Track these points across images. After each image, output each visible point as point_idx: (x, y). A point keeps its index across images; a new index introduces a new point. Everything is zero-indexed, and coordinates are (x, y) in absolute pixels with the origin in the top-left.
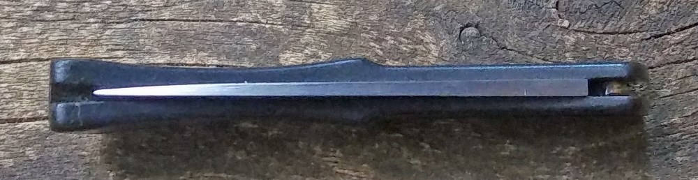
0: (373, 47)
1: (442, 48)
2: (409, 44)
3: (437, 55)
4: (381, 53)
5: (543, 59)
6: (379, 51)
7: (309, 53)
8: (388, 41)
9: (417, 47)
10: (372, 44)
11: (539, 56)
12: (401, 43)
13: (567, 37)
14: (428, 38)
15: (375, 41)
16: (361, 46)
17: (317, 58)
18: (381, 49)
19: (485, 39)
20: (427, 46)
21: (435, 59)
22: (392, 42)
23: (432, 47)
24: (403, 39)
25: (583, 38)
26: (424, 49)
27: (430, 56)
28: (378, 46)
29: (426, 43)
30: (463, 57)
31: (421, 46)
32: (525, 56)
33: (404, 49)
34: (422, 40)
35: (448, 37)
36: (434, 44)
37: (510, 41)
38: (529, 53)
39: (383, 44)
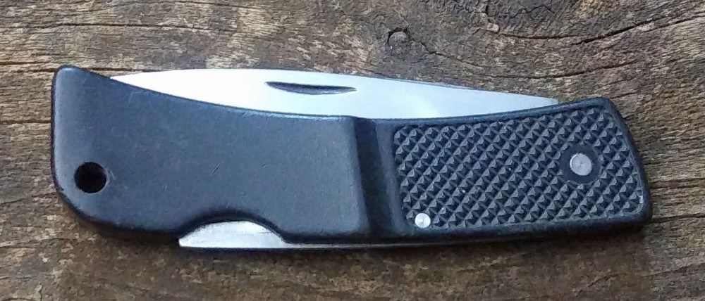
0: (301, 51)
1: (370, 52)
2: (337, 48)
3: (365, 59)
4: (308, 57)
5: (473, 64)
6: (307, 56)
7: (236, 58)
8: (315, 45)
9: (346, 51)
10: (300, 49)
11: (468, 61)
12: (329, 48)
13: (496, 41)
14: (356, 42)
15: (303, 46)
16: (289, 51)
17: (245, 62)
18: (309, 54)
19: (414, 44)
20: (355, 51)
21: (364, 64)
22: (320, 46)
23: (360, 51)
24: (330, 44)
25: (513, 42)
26: (352, 54)
27: (358, 61)
28: (305, 51)
29: (355, 47)
30: (392, 62)
31: (349, 51)
32: (453, 61)
33: (332, 53)
34: (350, 45)
35: (376, 42)
36: (363, 49)
37: (438, 47)
38: (459, 57)
39: (311, 48)
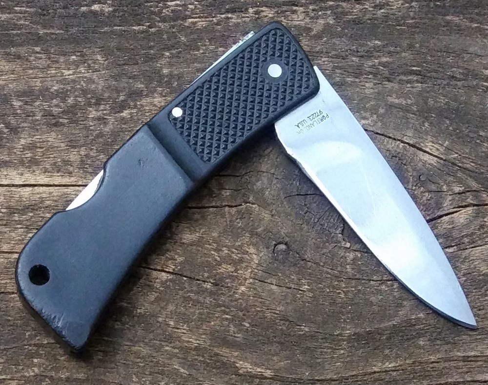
0: (213, 254)
1: (261, 257)
2: (238, 253)
3: (257, 262)
4: (218, 259)
5: (331, 269)
6: (217, 257)
7: (169, 256)
8: (224, 251)
9: (244, 256)
10: (213, 252)
11: (328, 267)
12: (233, 253)
13: (348, 254)
14: (252, 250)
15: (215, 250)
16: (205, 254)
17: (175, 260)
18: (219, 257)
19: (291, 253)
20: (250, 256)
21: (256, 265)
22: (227, 252)
23: (255, 256)
24: (234, 250)
25: (359, 256)
26: (249, 258)
27: (252, 263)
28: (216, 254)
29: (250, 253)
30: (276, 265)
31: (246, 256)
32: (319, 266)
33: (235, 257)
34: (248, 252)
35: (265, 250)
37: (308, 256)
38: (322, 264)
39: (220, 253)
